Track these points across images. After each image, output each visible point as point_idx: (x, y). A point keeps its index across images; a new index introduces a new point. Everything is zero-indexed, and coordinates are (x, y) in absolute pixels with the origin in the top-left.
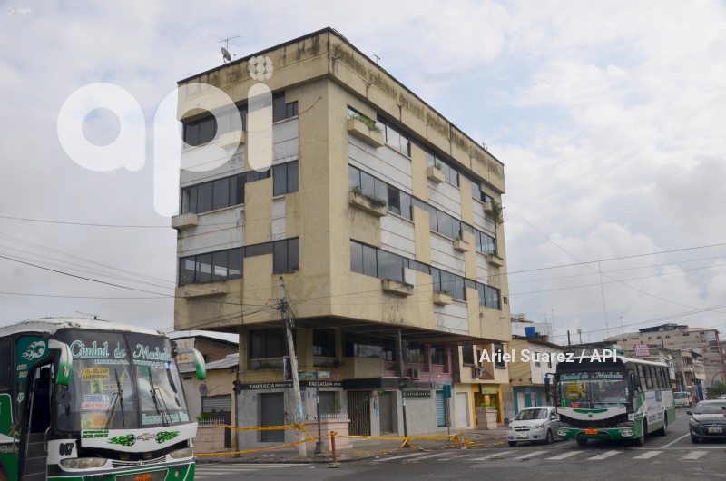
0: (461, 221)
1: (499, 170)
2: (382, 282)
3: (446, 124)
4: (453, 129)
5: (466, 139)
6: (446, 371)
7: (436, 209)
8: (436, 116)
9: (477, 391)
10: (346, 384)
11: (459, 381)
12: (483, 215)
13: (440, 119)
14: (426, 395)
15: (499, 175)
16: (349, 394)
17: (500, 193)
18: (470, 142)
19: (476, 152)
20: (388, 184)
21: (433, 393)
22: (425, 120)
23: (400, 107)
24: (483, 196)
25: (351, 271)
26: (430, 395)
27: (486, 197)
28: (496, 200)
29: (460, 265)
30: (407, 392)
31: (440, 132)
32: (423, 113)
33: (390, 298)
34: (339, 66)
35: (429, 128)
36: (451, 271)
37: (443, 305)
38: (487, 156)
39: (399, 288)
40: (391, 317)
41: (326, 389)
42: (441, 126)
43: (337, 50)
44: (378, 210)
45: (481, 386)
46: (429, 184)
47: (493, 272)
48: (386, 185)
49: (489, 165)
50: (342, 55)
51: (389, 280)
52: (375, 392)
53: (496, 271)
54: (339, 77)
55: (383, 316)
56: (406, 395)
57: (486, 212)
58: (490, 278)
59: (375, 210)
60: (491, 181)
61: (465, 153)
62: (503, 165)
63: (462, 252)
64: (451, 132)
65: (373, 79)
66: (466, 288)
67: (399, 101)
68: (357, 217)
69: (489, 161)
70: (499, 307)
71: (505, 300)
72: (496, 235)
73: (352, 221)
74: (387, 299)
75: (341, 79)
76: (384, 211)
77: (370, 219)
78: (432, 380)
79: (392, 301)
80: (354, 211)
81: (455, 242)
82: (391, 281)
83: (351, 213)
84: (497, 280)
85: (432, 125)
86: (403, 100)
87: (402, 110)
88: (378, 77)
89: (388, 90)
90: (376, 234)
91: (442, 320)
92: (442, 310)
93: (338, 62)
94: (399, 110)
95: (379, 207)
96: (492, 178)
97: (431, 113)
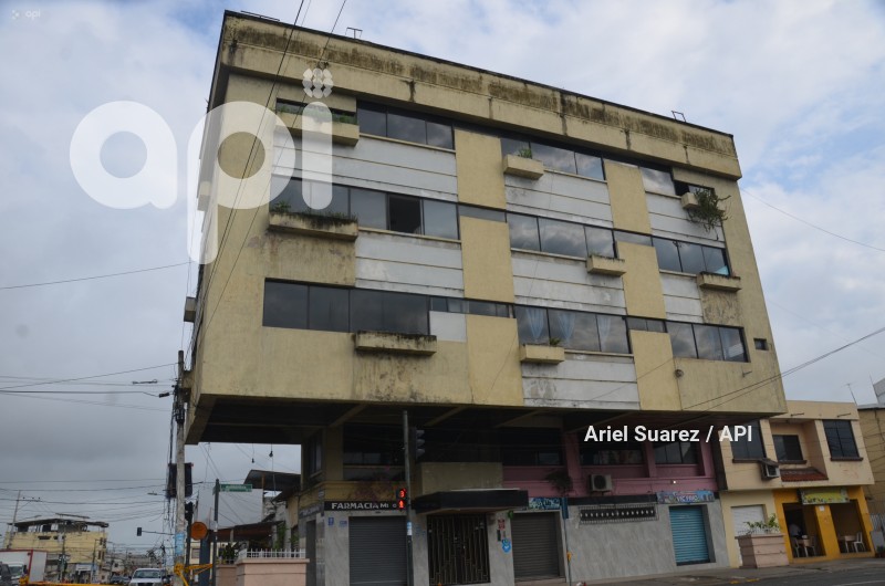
0: (613, 230)
1: (720, 145)
2: (354, 338)
3: (549, 93)
4: (573, 99)
5: (608, 108)
6: (700, 472)
7: (537, 217)
8: (521, 85)
9: (792, 500)
10: (420, 504)
11: (726, 487)
12: (684, 215)
13: (529, 87)
14: (649, 514)
15: (720, 152)
17: (732, 179)
18: (621, 111)
19: (645, 124)
20: (388, 193)
21: (662, 511)
22: (487, 92)
23: (412, 85)
24: (681, 189)
25: (264, 325)
26: (654, 515)
27: (691, 188)
28: (721, 190)
29: (608, 297)
30: (589, 512)
31: (530, 105)
32: (478, 84)
33: (377, 360)
34: (248, 53)
35: (496, 103)
36: (581, 308)
37: (552, 364)
38: (678, 128)
39: (389, 342)
40: (378, 391)
41: (373, 513)
42: (534, 96)
43: (243, 34)
44: (333, 230)
45: (798, 492)
46: (510, 181)
47: (717, 301)
48: (384, 195)
49: (685, 139)
50: (257, 38)
51: (359, 332)
52: (501, 515)
53: (728, 298)
54: (244, 66)
55: (353, 392)
56: (586, 517)
57: (688, 208)
58: (707, 311)
59: (324, 230)
60: (693, 163)
61: (609, 129)
62: (731, 136)
63: (615, 275)
64: (563, 102)
65: (338, 57)
66: (632, 333)
67: (407, 76)
68: (288, 246)
69: (684, 133)
70: (745, 358)
71: (763, 344)
72: (725, 242)
73: (273, 253)
74: (369, 362)
75: (251, 68)
76: (350, 230)
77: (326, 247)
78: (656, 490)
79: (385, 365)
80: (279, 238)
81: (589, 261)
82: (365, 332)
83: (273, 242)
84: (730, 312)
85: (505, 98)
86: (419, 74)
87: (418, 87)
88: (350, 52)
89: (377, 65)
90: (340, 266)
91: (548, 389)
92: (549, 373)
93: (244, 48)
94: (407, 88)
95: (336, 225)
96: (698, 158)
97: (504, 81)
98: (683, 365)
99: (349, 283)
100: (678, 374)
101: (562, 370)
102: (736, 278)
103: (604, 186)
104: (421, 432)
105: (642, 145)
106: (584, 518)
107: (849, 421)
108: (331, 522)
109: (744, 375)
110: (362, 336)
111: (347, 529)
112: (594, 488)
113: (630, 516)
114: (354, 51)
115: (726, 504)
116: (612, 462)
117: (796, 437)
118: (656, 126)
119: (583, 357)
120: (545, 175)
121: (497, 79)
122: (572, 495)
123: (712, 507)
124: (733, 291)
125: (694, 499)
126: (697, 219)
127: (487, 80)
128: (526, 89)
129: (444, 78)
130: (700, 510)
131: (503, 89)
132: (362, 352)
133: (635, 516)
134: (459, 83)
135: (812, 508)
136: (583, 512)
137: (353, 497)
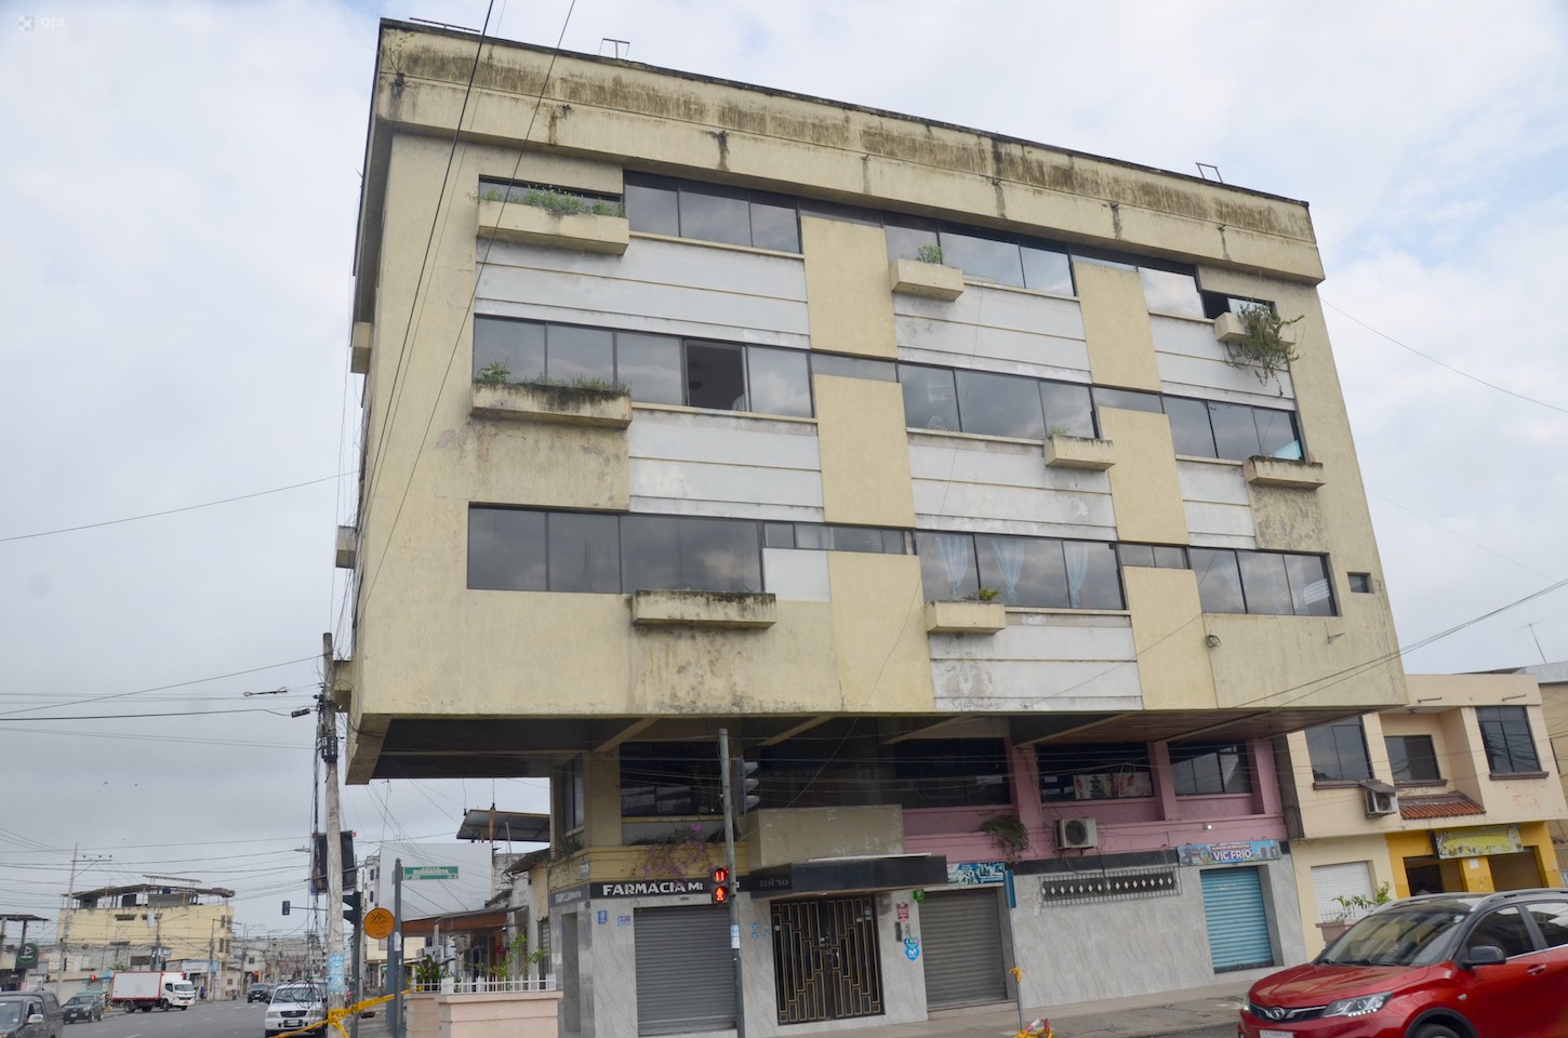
0: (1090, 386)
1: (1284, 221)
2: (629, 602)
3: (971, 140)
4: (1016, 150)
5: (1079, 163)
6: (1256, 808)
7: (952, 369)
8: (920, 129)
9: (1421, 850)
10: (756, 884)
11: (1301, 834)
12: (1220, 353)
13: (935, 131)
14: (1164, 883)
15: (1285, 235)
16: (779, 912)
17: (1307, 284)
18: (1104, 169)
19: (1147, 190)
20: (684, 338)
21: (1188, 877)
22: (859, 146)
23: (722, 139)
24: (1215, 305)
25: (468, 588)
26: (1173, 886)
27: (1233, 303)
28: (1287, 304)
29: (1083, 510)
30: (1057, 884)
31: (938, 164)
32: (842, 131)
33: (671, 641)
34: (424, 95)
35: (875, 165)
36: (1034, 530)
37: (984, 634)
38: (1207, 193)
39: (692, 609)
40: (674, 696)
41: (676, 901)
42: (945, 147)
43: (415, 60)
44: (587, 411)
45: (1432, 836)
46: (904, 306)
47: (1279, 508)
48: (677, 342)
49: (1221, 215)
50: (440, 67)
51: (638, 594)
52: (900, 896)
53: (1301, 501)
54: (418, 121)
55: (631, 697)
56: (1052, 894)
57: (1227, 341)
58: (1263, 527)
59: (570, 412)
60: (1236, 258)
61: (1081, 202)
62: (1305, 205)
63: (1095, 469)
64: (997, 157)
65: (587, 94)
66: (1128, 572)
67: (713, 122)
68: (508, 443)
69: (1219, 203)
70: (1333, 608)
71: (1362, 582)
72: (1294, 400)
73: (482, 457)
74: (657, 644)
75: (430, 122)
76: (615, 410)
77: (574, 441)
78: (1178, 842)
79: (686, 649)
80: (490, 429)
81: (1047, 443)
82: (648, 593)
83: (480, 438)
84: (1304, 527)
85: (892, 155)
86: (736, 117)
87: (732, 143)
88: (608, 84)
89: (658, 106)
90: (602, 475)
91: (977, 679)
92: (978, 650)
93: (418, 86)
94: (714, 144)
95: (592, 401)
96: (1244, 248)
97: (889, 124)
98: (1220, 626)
99: (619, 505)
100: (1210, 642)
101: (1003, 644)
102: (1314, 465)
103: (1072, 308)
104: (752, 766)
105: (1142, 228)
106: (1048, 896)
107: (1523, 708)
108: (603, 919)
109: (1329, 639)
110: (642, 599)
111: (630, 929)
112: (1066, 844)
113: (1131, 889)
114: (617, 81)
115: (1302, 861)
116: (1098, 794)
117: (1429, 737)
118: (1168, 193)
119: (1039, 619)
120: (967, 292)
121: (876, 121)
122: (1027, 856)
123: (1277, 870)
124: (1310, 488)
125: (1245, 857)
126: (1242, 359)
127: (858, 122)
128: (929, 136)
129: (781, 123)
130: (1256, 873)
131: (888, 138)
132: (645, 627)
133: (1140, 889)
134: (809, 132)
135: (1456, 863)
136: (1047, 885)
137: (640, 874)
